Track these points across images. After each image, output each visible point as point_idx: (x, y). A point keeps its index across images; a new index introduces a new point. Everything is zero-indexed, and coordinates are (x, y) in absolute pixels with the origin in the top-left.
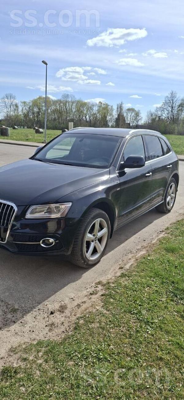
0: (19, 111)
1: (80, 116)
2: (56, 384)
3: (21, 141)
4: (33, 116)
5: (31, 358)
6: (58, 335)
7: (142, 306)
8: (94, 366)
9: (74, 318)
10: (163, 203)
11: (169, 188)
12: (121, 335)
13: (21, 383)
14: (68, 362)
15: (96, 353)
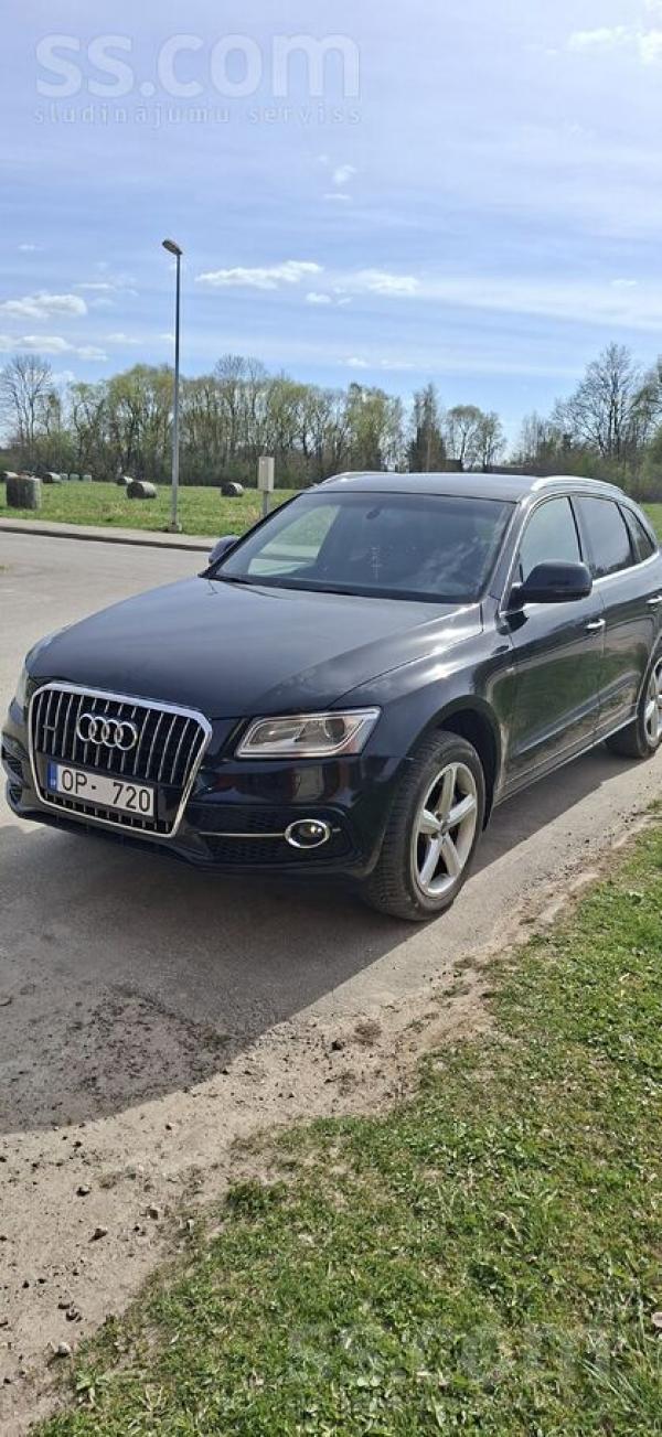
0: (62, 420)
1: (281, 435)
2: (403, 1227)
3: (89, 524)
4: (114, 435)
5: (309, 1162)
6: (372, 1104)
7: (618, 1022)
8: (504, 1180)
9: (410, 1059)
10: (633, 723)
11: (654, 674)
12: (568, 1101)
13: (300, 1224)
14: (421, 1169)
15: (503, 1148)
